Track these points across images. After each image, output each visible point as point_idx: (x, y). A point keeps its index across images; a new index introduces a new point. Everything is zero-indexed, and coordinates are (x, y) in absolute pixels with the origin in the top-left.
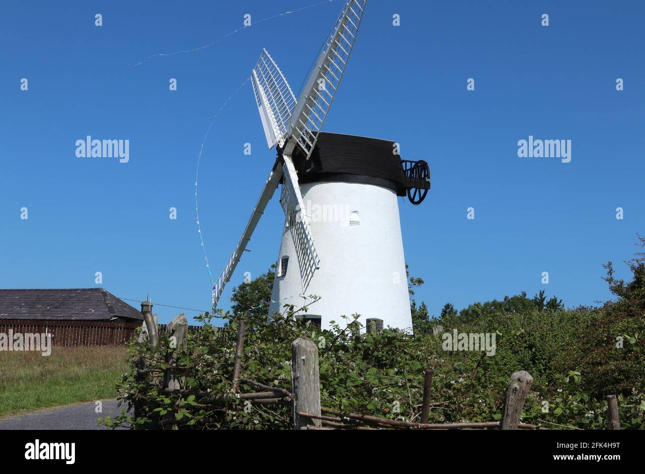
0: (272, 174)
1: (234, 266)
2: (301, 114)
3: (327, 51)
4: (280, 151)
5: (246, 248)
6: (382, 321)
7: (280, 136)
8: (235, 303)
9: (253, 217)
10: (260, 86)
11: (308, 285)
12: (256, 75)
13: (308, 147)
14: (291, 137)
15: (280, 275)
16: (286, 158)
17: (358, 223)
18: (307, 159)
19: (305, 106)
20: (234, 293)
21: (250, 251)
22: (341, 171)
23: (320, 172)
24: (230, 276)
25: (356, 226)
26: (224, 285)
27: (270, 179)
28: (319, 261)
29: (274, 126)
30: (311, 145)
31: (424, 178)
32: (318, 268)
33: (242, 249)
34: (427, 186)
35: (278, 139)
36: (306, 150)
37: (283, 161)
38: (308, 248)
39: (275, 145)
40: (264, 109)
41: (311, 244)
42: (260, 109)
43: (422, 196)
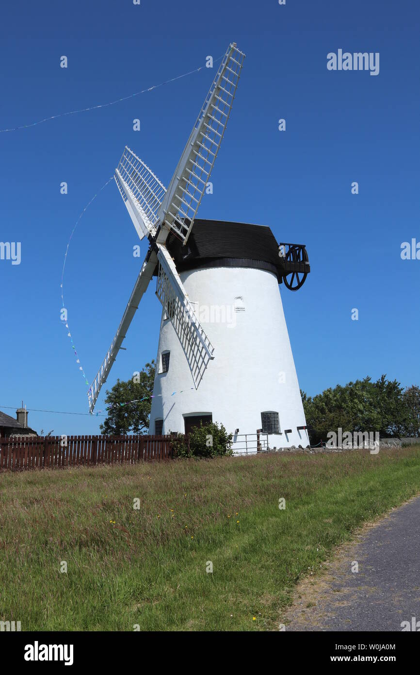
0: (145, 265)
1: (109, 366)
2: (174, 197)
3: (199, 127)
4: (152, 240)
5: (121, 347)
6: (278, 413)
7: (151, 226)
8: (110, 405)
9: (127, 313)
10: (124, 182)
11: (201, 378)
12: (119, 174)
13: (184, 232)
14: (164, 224)
15: (161, 371)
16: (159, 245)
17: (243, 309)
18: (184, 244)
19: (178, 188)
20: (107, 395)
21: (125, 349)
22: (220, 255)
23: (198, 257)
24: (106, 376)
25: (241, 313)
26: (100, 387)
27: (143, 271)
28: (213, 350)
29: (143, 217)
30: (188, 229)
31: (303, 261)
32: (212, 358)
33: (117, 347)
34: (306, 270)
35: (149, 229)
36: (182, 235)
37: (157, 250)
38: (196, 336)
39: (147, 234)
40: (131, 202)
41: (201, 332)
42: (127, 204)
43: (300, 281)
